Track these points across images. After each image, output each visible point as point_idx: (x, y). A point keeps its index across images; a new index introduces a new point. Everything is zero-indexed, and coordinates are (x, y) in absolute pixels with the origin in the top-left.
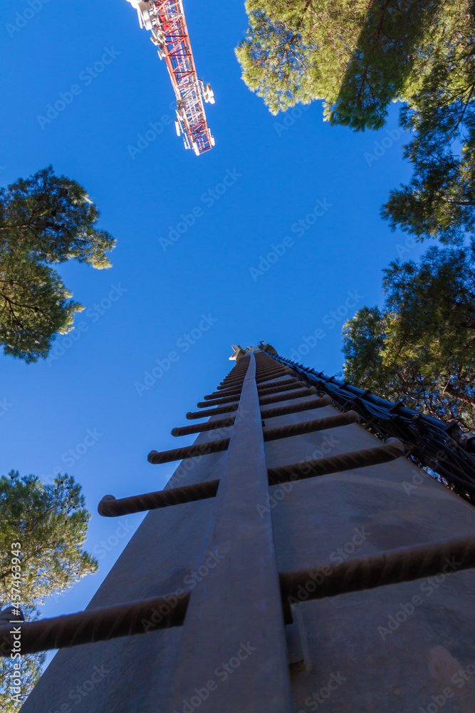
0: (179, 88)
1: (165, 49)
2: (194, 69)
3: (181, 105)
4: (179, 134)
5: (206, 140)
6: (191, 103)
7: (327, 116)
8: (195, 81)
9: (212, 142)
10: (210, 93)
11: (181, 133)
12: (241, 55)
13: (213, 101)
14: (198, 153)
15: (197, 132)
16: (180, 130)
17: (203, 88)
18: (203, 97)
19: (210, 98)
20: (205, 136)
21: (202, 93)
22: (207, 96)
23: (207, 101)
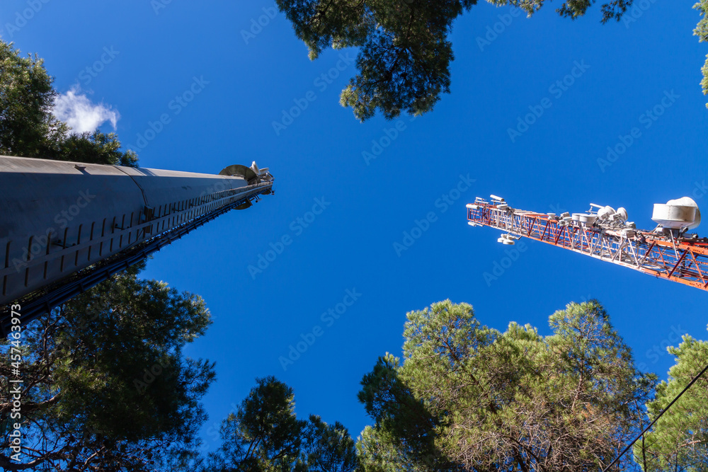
0: (523, 216)
1: (554, 221)
2: (530, 237)
3: (509, 212)
4: (492, 196)
5: (476, 218)
6: (507, 220)
7: (389, 356)
8: (522, 233)
9: (471, 224)
10: (506, 242)
11: (492, 199)
12: (463, 308)
13: (499, 240)
14: (468, 206)
15: (485, 214)
16: (494, 200)
17: (513, 237)
18: (507, 233)
19: (504, 240)
20: (478, 219)
21: (511, 234)
22: (505, 237)
23: (502, 235)
